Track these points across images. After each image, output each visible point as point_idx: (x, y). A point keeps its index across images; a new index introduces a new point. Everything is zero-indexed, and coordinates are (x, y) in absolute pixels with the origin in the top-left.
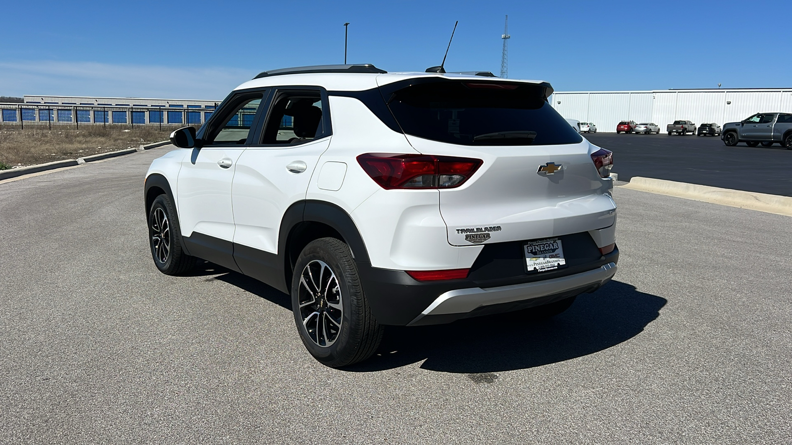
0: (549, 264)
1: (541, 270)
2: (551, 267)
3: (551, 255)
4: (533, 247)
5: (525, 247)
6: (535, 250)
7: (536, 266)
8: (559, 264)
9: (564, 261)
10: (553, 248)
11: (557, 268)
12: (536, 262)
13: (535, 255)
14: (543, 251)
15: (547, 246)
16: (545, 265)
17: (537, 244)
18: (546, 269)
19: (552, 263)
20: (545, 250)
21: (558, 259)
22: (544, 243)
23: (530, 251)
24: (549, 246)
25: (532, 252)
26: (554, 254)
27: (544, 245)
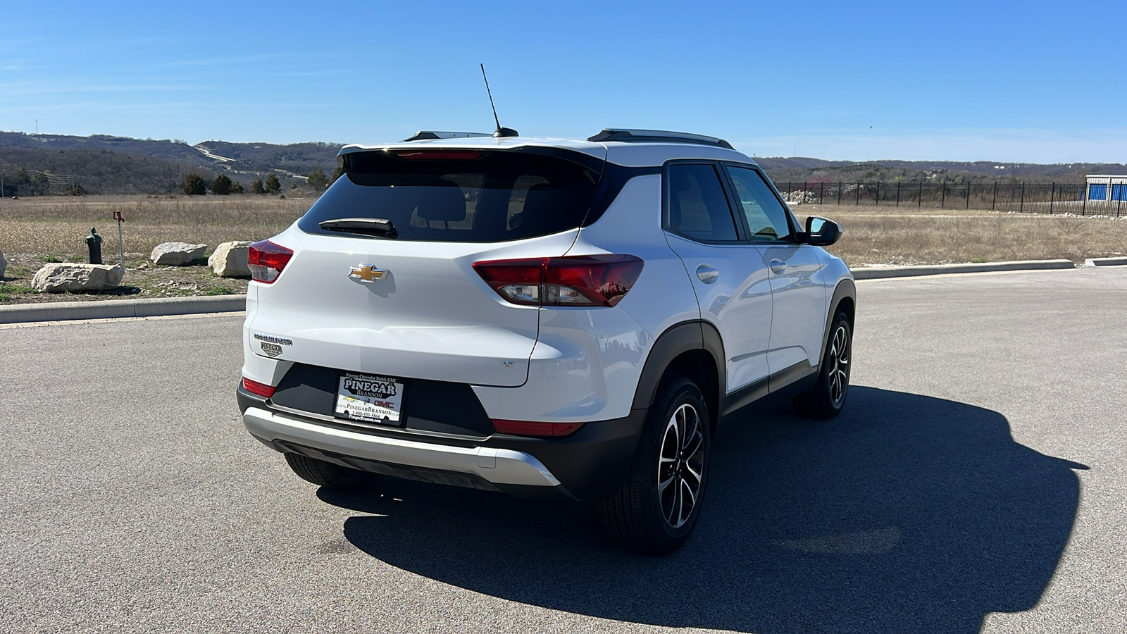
0: (371, 413)
1: (353, 417)
2: (372, 418)
3: (378, 402)
4: (354, 382)
5: (342, 379)
6: (355, 387)
7: (348, 410)
8: (386, 418)
9: (398, 417)
10: (384, 392)
11: (380, 421)
12: (351, 404)
13: (353, 393)
14: (367, 392)
15: (375, 387)
16: (363, 412)
17: (360, 380)
18: (362, 418)
19: (376, 414)
20: (371, 391)
21: (388, 410)
22: (372, 381)
23: (347, 387)
24: (379, 387)
25: (350, 388)
26: (384, 401)
27: (372, 384)
